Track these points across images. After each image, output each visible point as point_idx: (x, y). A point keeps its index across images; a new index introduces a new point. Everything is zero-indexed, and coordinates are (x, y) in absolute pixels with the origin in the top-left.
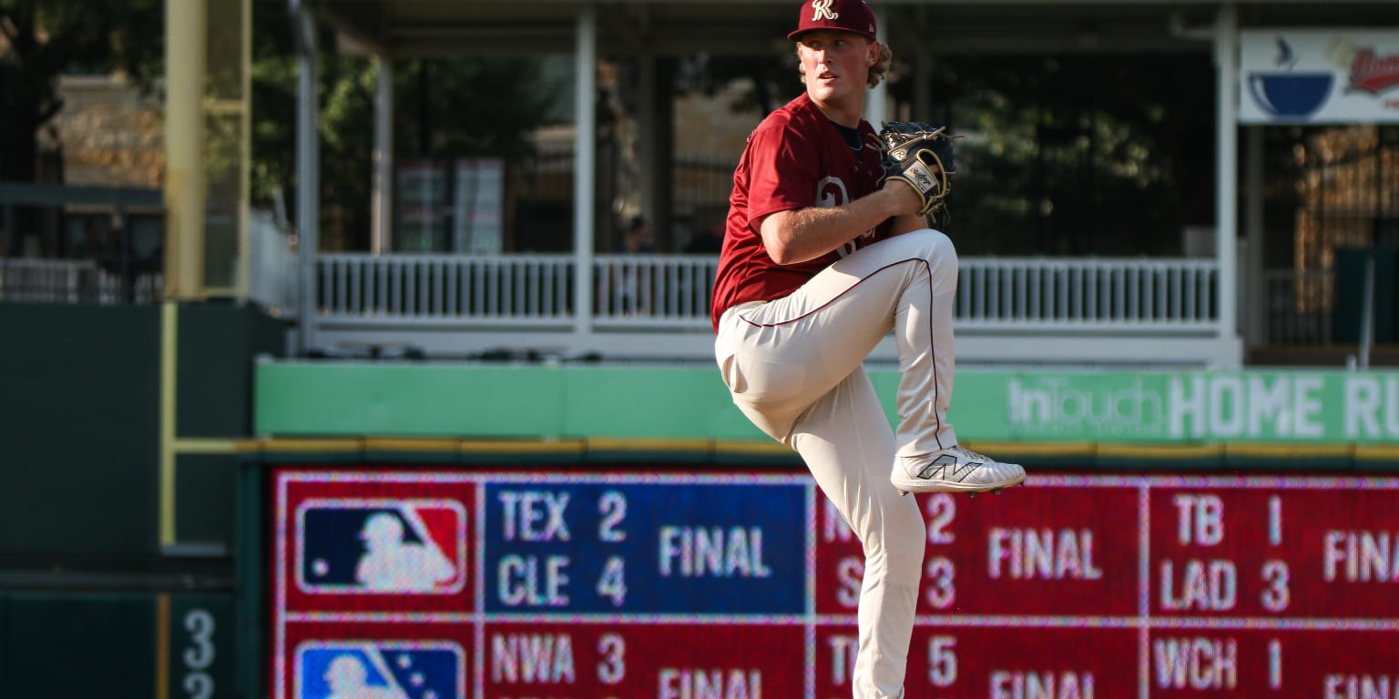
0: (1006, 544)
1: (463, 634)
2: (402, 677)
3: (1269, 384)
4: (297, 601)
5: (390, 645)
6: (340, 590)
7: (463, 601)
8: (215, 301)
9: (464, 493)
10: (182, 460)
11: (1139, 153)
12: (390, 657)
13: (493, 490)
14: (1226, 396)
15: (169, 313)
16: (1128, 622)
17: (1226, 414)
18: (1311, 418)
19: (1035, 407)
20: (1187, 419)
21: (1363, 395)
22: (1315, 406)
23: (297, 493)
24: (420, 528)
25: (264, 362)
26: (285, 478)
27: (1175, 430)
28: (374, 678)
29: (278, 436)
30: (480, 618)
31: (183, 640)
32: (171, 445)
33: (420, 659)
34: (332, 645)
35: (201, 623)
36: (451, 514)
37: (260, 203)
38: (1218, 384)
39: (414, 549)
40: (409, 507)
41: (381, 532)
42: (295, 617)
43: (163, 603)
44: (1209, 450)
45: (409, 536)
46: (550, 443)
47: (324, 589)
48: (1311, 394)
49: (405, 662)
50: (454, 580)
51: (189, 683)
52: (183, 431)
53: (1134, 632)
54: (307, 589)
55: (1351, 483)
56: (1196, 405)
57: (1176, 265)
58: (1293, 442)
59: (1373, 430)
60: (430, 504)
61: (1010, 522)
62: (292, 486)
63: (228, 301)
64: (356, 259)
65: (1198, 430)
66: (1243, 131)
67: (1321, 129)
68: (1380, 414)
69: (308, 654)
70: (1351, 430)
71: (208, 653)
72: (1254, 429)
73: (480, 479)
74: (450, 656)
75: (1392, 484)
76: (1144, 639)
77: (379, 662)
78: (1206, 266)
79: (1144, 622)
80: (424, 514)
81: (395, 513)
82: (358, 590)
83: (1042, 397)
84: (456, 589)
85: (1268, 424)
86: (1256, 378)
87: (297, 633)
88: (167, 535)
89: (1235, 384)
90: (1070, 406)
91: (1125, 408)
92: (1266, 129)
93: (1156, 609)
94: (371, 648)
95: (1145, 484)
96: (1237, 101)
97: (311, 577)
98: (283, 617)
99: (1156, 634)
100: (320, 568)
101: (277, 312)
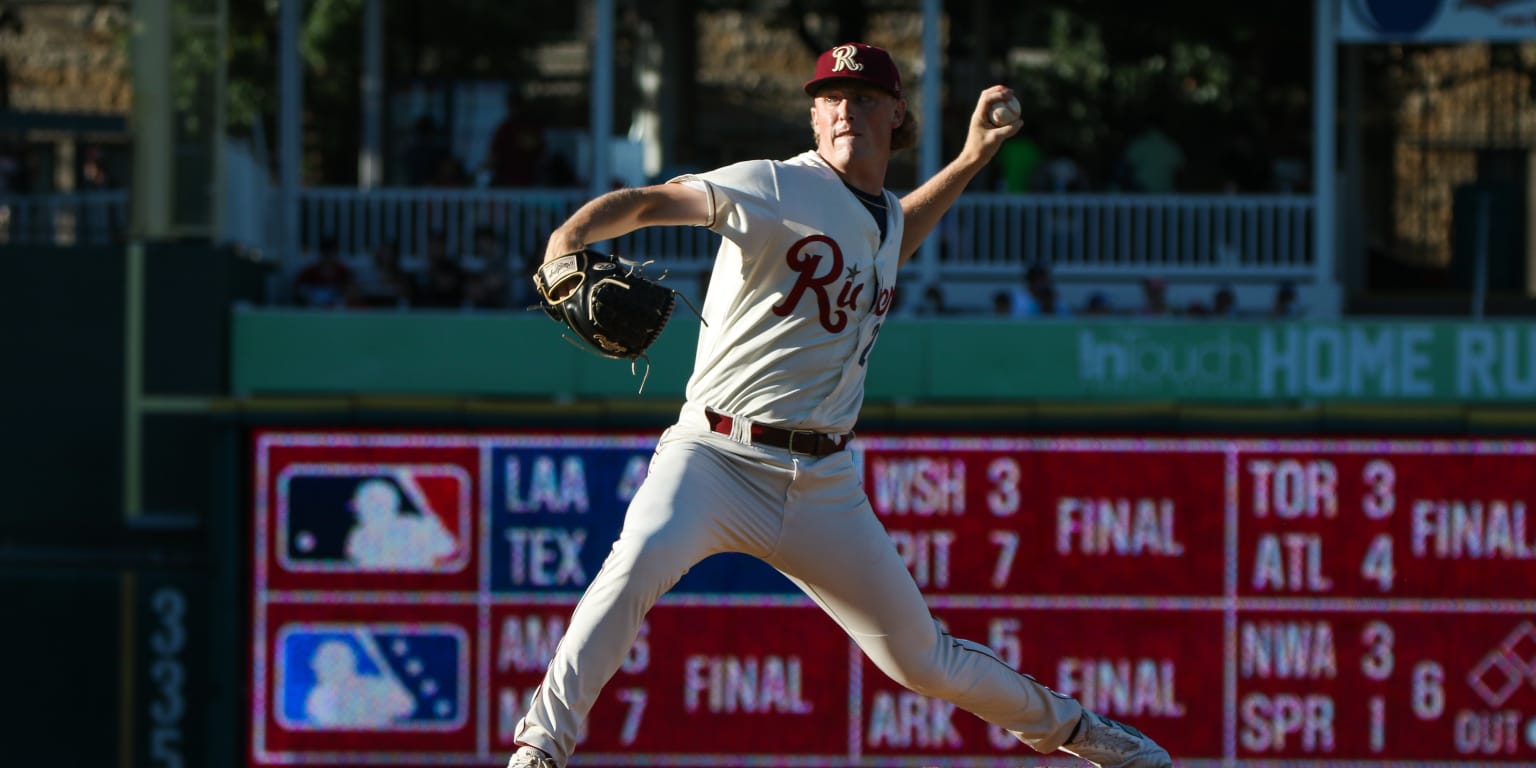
0: (1076, 516)
1: (467, 617)
2: (398, 665)
3: (1372, 336)
4: (280, 579)
5: (385, 629)
6: (328, 567)
7: (467, 579)
8: (188, 242)
9: (468, 459)
10: (150, 421)
11: (1218, 75)
12: (384, 643)
13: (500, 456)
14: (1324, 351)
15: (135, 256)
16: (1213, 604)
17: (1324, 369)
18: (1419, 374)
19: (1110, 362)
20: (1280, 375)
21: (1477, 348)
22: (1422, 361)
23: (281, 458)
24: (419, 498)
25: (243, 311)
26: (267, 441)
27: (1267, 387)
28: (365, 666)
29: (259, 394)
30: (485, 599)
31: (151, 623)
32: (137, 403)
33: (418, 645)
34: (318, 629)
35: (171, 604)
36: (453, 483)
37: (238, 131)
38: (1315, 336)
39: (411, 523)
40: (405, 474)
41: (374, 502)
42: (278, 597)
43: (128, 581)
44: (1309, 409)
45: (406, 506)
46: (564, 403)
47: (309, 567)
48: (1419, 347)
49: (400, 648)
50: (454, 557)
51: (158, 671)
52: (151, 387)
53: (1218, 617)
54: (292, 566)
55: (1463, 447)
56: (1290, 360)
57: (1268, 202)
58: (1399, 401)
59: (1488, 388)
60: (429, 470)
61: (1081, 492)
62: (274, 451)
63: (203, 243)
64: (343, 194)
65: (1292, 387)
66: (1342, 50)
67: (1428, 48)
68: (1496, 370)
69: (292, 639)
70: (1464, 387)
71: (178, 637)
72: (1355, 386)
73: (486, 444)
74: (450, 643)
75: (1529, 448)
76: (1231, 625)
77: (371, 648)
78: (1300, 202)
79: (1230, 603)
80: (424, 483)
81: (391, 481)
82: (346, 568)
83: (1118, 353)
84: (458, 566)
85: (1371, 381)
86: (1357, 332)
87: (279, 615)
88: (133, 505)
89: (1333, 336)
90: (1149, 362)
91: (1211, 362)
92: (1366, 49)
93: (1246, 588)
94: (363, 633)
95: (1232, 448)
96: (1336, 17)
97: (295, 552)
98: (263, 597)
99: (1244, 617)
100: (306, 542)
101: (259, 254)
